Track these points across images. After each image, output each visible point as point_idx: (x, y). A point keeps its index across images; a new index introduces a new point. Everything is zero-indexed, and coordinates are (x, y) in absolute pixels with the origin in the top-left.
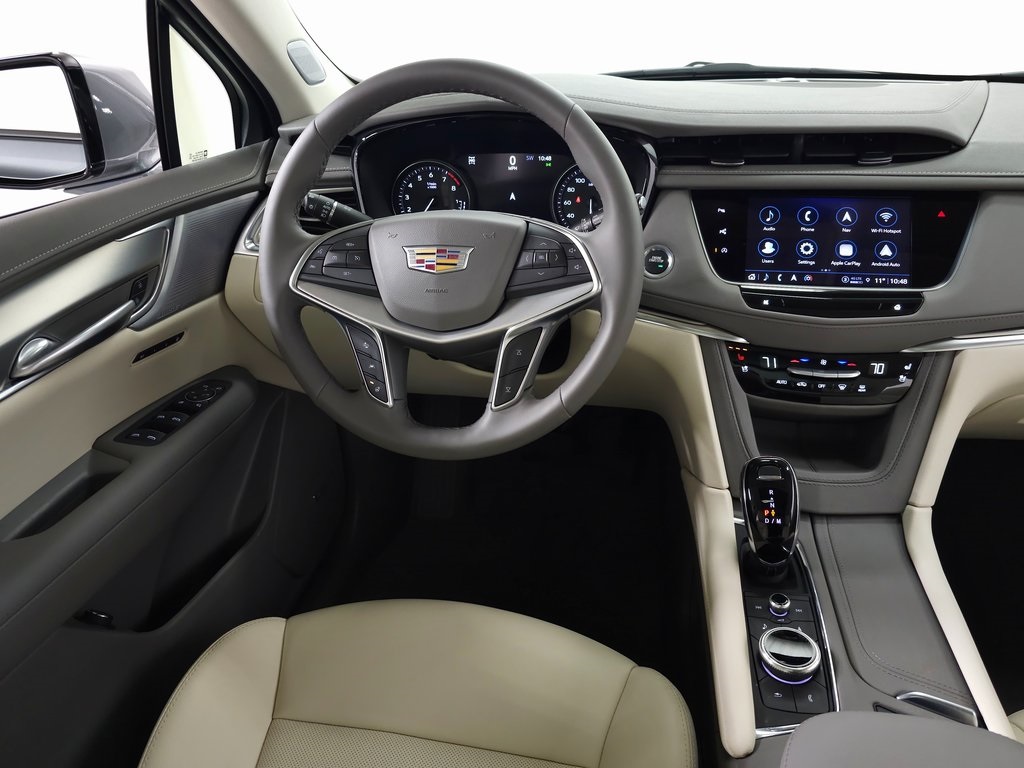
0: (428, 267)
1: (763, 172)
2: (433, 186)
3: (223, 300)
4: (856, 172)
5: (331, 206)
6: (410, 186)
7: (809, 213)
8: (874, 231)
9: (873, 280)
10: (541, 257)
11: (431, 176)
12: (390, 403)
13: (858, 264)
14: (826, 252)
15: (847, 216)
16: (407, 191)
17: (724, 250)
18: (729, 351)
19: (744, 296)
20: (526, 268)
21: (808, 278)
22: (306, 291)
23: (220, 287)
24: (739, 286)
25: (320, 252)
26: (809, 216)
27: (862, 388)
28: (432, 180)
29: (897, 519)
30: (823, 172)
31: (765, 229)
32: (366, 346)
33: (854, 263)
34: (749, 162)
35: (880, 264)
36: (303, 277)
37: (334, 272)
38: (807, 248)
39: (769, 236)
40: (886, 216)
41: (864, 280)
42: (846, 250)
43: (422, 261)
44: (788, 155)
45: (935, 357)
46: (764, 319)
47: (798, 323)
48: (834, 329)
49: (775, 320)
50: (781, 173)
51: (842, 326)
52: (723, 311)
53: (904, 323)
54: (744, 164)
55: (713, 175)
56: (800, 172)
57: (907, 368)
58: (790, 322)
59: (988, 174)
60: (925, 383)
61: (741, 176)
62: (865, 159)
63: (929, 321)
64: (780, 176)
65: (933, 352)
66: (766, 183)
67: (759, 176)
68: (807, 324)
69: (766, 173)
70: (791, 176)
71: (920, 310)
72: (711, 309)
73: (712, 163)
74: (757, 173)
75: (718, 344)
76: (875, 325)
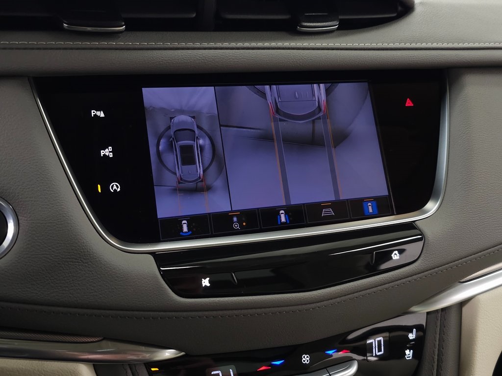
17: (115, 187)
19: (164, 275)
24: (152, 253)
44: (194, 15)
45: (441, 314)
46: (206, 313)
47: (263, 310)
48: (319, 307)
49: (225, 312)
50: (190, 46)
51: (330, 301)
52: (132, 312)
53: (407, 279)
54: (126, 29)
55: (72, 49)
56: (219, 45)
57: (412, 336)
58: (250, 311)
59: (456, 45)
60: (438, 356)
61: (123, 51)
62: (305, 24)
63: (436, 269)
64: (190, 51)
65: (439, 309)
66: (168, 63)
67: (154, 51)
68: (277, 308)
69: (166, 46)
70: (206, 50)
71: (422, 254)
72: (108, 312)
73: (66, 28)
74: (151, 46)
75: (131, 369)
76: (372, 289)
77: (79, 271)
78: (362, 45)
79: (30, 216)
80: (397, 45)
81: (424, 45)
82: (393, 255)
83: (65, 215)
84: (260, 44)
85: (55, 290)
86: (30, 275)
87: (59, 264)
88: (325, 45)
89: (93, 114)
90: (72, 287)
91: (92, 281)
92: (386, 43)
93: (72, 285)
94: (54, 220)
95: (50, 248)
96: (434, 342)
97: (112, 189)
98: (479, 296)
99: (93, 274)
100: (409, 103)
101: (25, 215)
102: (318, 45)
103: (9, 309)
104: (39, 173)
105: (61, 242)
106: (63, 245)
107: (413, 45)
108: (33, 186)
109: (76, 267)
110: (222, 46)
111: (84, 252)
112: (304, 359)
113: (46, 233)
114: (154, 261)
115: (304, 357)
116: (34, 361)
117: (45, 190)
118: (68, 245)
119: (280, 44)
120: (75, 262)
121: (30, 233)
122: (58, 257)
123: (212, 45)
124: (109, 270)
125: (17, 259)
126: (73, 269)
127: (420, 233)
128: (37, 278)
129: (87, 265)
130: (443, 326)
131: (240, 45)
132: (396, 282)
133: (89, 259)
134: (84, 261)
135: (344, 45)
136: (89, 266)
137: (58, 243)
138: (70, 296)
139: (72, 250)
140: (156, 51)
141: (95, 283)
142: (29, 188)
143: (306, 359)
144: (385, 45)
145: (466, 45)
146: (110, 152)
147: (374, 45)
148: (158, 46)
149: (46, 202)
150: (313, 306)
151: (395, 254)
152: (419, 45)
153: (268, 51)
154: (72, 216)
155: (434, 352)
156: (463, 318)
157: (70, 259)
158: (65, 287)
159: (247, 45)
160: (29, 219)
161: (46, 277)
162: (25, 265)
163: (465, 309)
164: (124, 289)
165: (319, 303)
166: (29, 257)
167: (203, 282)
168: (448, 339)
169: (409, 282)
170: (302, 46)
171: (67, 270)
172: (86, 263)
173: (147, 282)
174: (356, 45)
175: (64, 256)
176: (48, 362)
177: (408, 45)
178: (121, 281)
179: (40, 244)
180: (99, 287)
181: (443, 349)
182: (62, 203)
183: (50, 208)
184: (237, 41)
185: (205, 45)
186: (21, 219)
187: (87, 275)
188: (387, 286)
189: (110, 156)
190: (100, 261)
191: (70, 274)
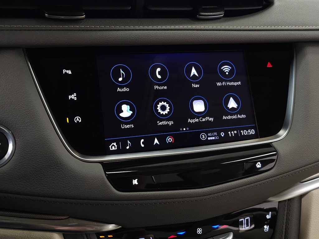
1: (108, 27)
4: (198, 27)
7: (159, 70)
8: (219, 84)
9: (227, 134)
13: (211, 119)
14: (182, 111)
15: (194, 72)
17: (78, 119)
19: (109, 177)
21: (169, 140)
24: (101, 163)
26: (159, 73)
30: (168, 27)
31: (119, 90)
33: (207, 118)
34: (91, 15)
35: (229, 117)
39: (125, 98)
40: (226, 69)
41: (219, 135)
42: (199, 106)
44: (130, 8)
45: (288, 203)
46: (135, 202)
47: (172, 200)
48: (208, 199)
49: (147, 201)
50: (127, 28)
51: (215, 194)
52: (87, 201)
53: (266, 180)
54: (86, 17)
55: (51, 30)
56: (146, 27)
57: (268, 217)
58: (163, 201)
59: (301, 28)
60: (285, 229)
61: (83, 31)
62: (202, 14)
63: (285, 174)
64: (127, 32)
65: (286, 200)
66: (113, 39)
67: (104, 32)
68: (181, 199)
69: (112, 28)
70: (138, 31)
71: (276, 164)
72: (72, 200)
73: (47, 16)
74: (102, 28)
75: (87, 236)
76: (243, 187)
77: (54, 174)
78: (239, 28)
79: (23, 138)
80: (262, 28)
81: (280, 28)
82: (257, 165)
83: (45, 138)
84: (172, 27)
85: (38, 186)
86: (23, 176)
87: (41, 169)
88: (215, 27)
89: (64, 72)
90: (49, 184)
91: (62, 180)
92: (255, 26)
93: (49, 183)
94: (38, 141)
95: (35, 159)
96: (283, 220)
97: (76, 121)
98: (313, 191)
99: (63, 176)
100: (269, 65)
101: (20, 138)
102: (211, 27)
103: (9, 198)
104: (28, 111)
105: (43, 155)
106: (44, 157)
107: (273, 28)
108: (25, 119)
109: (52, 171)
110: (148, 28)
111: (57, 162)
112: (198, 231)
113: (33, 149)
114: (102, 167)
115: (198, 230)
116: (25, 231)
117: (32, 122)
118: (47, 157)
119: (185, 27)
120: (51, 168)
121: (23, 149)
122: (40, 165)
123: (141, 27)
124: (73, 173)
125: (14, 166)
126: (50, 172)
127: (275, 150)
128: (27, 179)
129: (59, 170)
130: (289, 210)
131: (159, 27)
132: (259, 182)
133: (60, 166)
134: (57, 168)
135: (227, 27)
136: (60, 171)
137: (40, 156)
138: (48, 190)
139: (49, 160)
140: (105, 32)
141: (64, 182)
142: (22, 120)
143: (199, 231)
144: (254, 28)
145: (307, 27)
146: (75, 97)
147: (247, 28)
148: (106, 28)
149: (33, 130)
150: (204, 197)
151: (259, 164)
152: (276, 28)
153: (177, 31)
154: (50, 139)
155: (283, 227)
156: (302, 205)
157: (48, 166)
158: (45, 184)
159: (164, 27)
160: (22, 140)
161: (33, 178)
162: (20, 170)
163: (303, 199)
164: (82, 186)
165: (208, 196)
166: (22, 165)
167: (133, 182)
168: (292, 218)
169: (267, 182)
170: (200, 28)
171: (46, 173)
172: (58, 169)
173: (97, 182)
174: (235, 27)
175: (44, 165)
176: (34, 232)
177: (269, 28)
178: (81, 180)
179: (29, 157)
180: (67, 185)
181: (288, 225)
182: (43, 130)
183: (35, 133)
184: (158, 25)
185: (137, 27)
186: (17, 140)
187: (59, 177)
188: (252, 185)
189: (75, 99)
190: (67, 167)
191: (48, 176)
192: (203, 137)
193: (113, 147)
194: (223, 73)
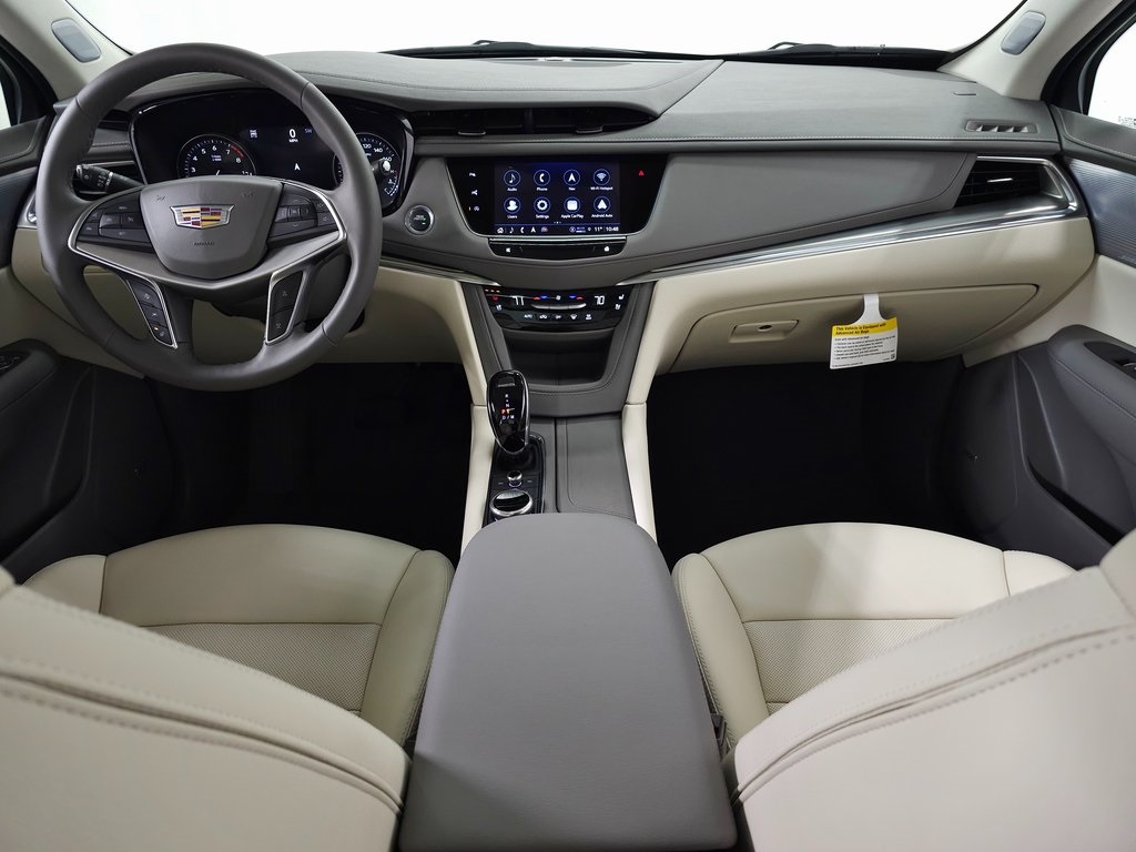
0: (193, 223)
1: (501, 141)
2: (218, 158)
3: (11, 273)
4: (574, 140)
5: (107, 176)
6: (195, 158)
7: (542, 175)
8: (592, 188)
9: (593, 229)
10: (294, 212)
11: (214, 148)
12: (175, 346)
13: (582, 216)
14: (557, 208)
15: (572, 177)
16: (193, 163)
17: (477, 208)
18: (486, 293)
20: (283, 221)
21: (544, 229)
22: (84, 251)
23: (7, 262)
25: (95, 215)
26: (542, 178)
27: (589, 317)
28: (216, 153)
29: (618, 415)
30: (549, 140)
31: (509, 190)
32: (147, 296)
33: (578, 216)
34: (490, 133)
35: (598, 216)
36: (81, 238)
37: (109, 233)
38: (543, 205)
39: (513, 196)
40: (601, 176)
42: (572, 205)
43: (189, 219)
44: (521, 126)
50: (518, 141)
53: (614, 262)
54: (486, 134)
55: (461, 144)
61: (483, 144)
62: (581, 129)
66: (506, 150)
69: (505, 142)
70: (526, 143)
73: (460, 134)
74: (496, 142)
76: (594, 264)
84: (556, 140)
87: (450, 235)
89: (470, 175)
96: (633, 302)
97: (476, 210)
102: (588, 140)
113: (445, 221)
117: (446, 204)
119: (566, 140)
121: (439, 222)
122: (449, 232)
123: (530, 141)
125: (437, 229)
131: (544, 141)
132: (608, 262)
133: (463, 239)
140: (498, 144)
142: (438, 203)
149: (446, 208)
154: (456, 220)
155: (632, 307)
157: (454, 234)
160: (438, 213)
164: (474, 249)
166: (440, 231)
170: (578, 141)
174: (609, 140)
179: (442, 228)
181: (637, 306)
189: (476, 195)
190: (465, 237)
191: (453, 240)
192: (572, 230)
193: (500, 231)
194: (598, 179)
